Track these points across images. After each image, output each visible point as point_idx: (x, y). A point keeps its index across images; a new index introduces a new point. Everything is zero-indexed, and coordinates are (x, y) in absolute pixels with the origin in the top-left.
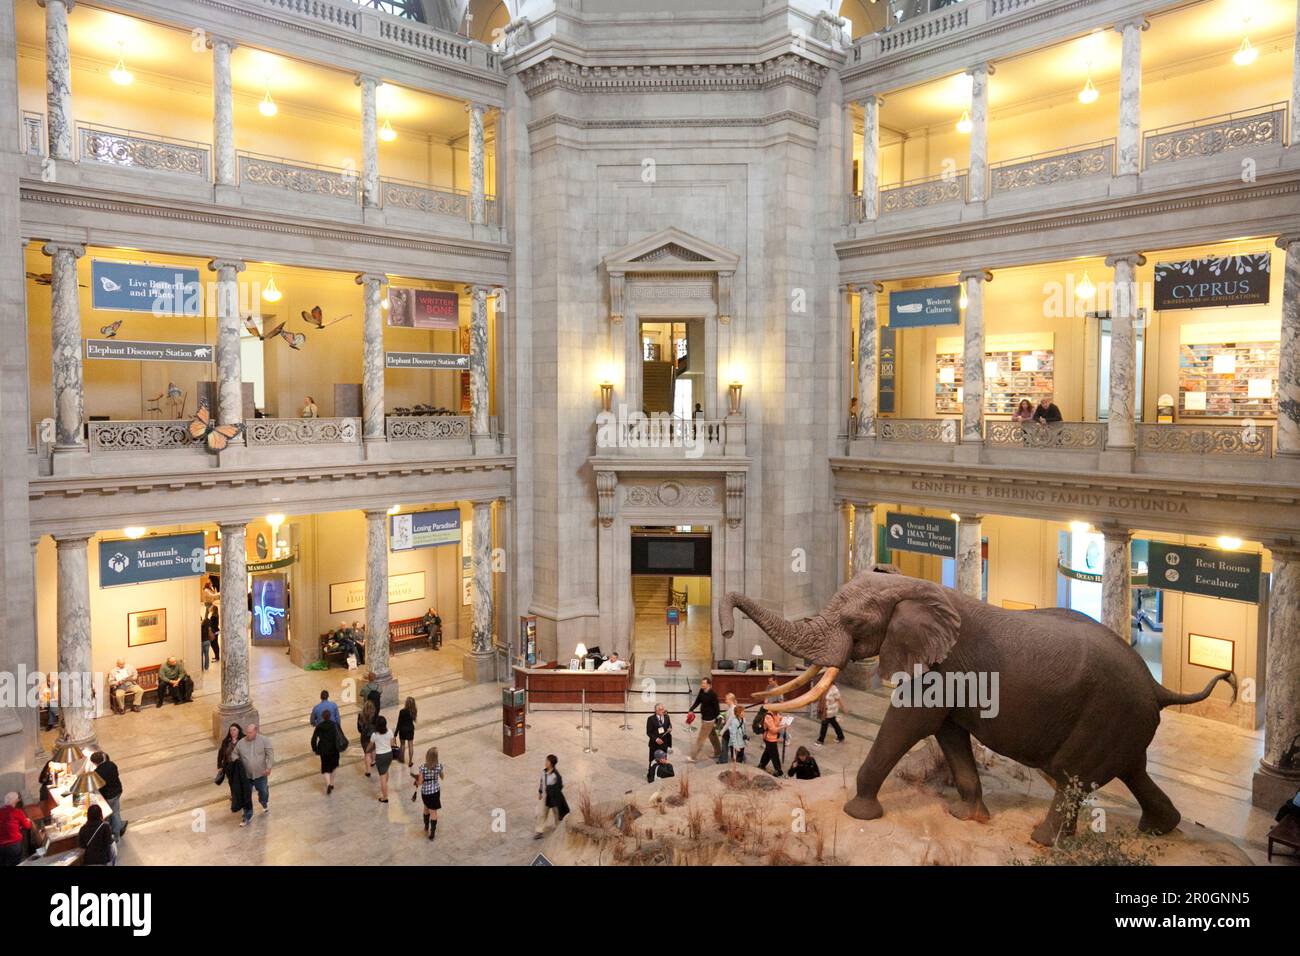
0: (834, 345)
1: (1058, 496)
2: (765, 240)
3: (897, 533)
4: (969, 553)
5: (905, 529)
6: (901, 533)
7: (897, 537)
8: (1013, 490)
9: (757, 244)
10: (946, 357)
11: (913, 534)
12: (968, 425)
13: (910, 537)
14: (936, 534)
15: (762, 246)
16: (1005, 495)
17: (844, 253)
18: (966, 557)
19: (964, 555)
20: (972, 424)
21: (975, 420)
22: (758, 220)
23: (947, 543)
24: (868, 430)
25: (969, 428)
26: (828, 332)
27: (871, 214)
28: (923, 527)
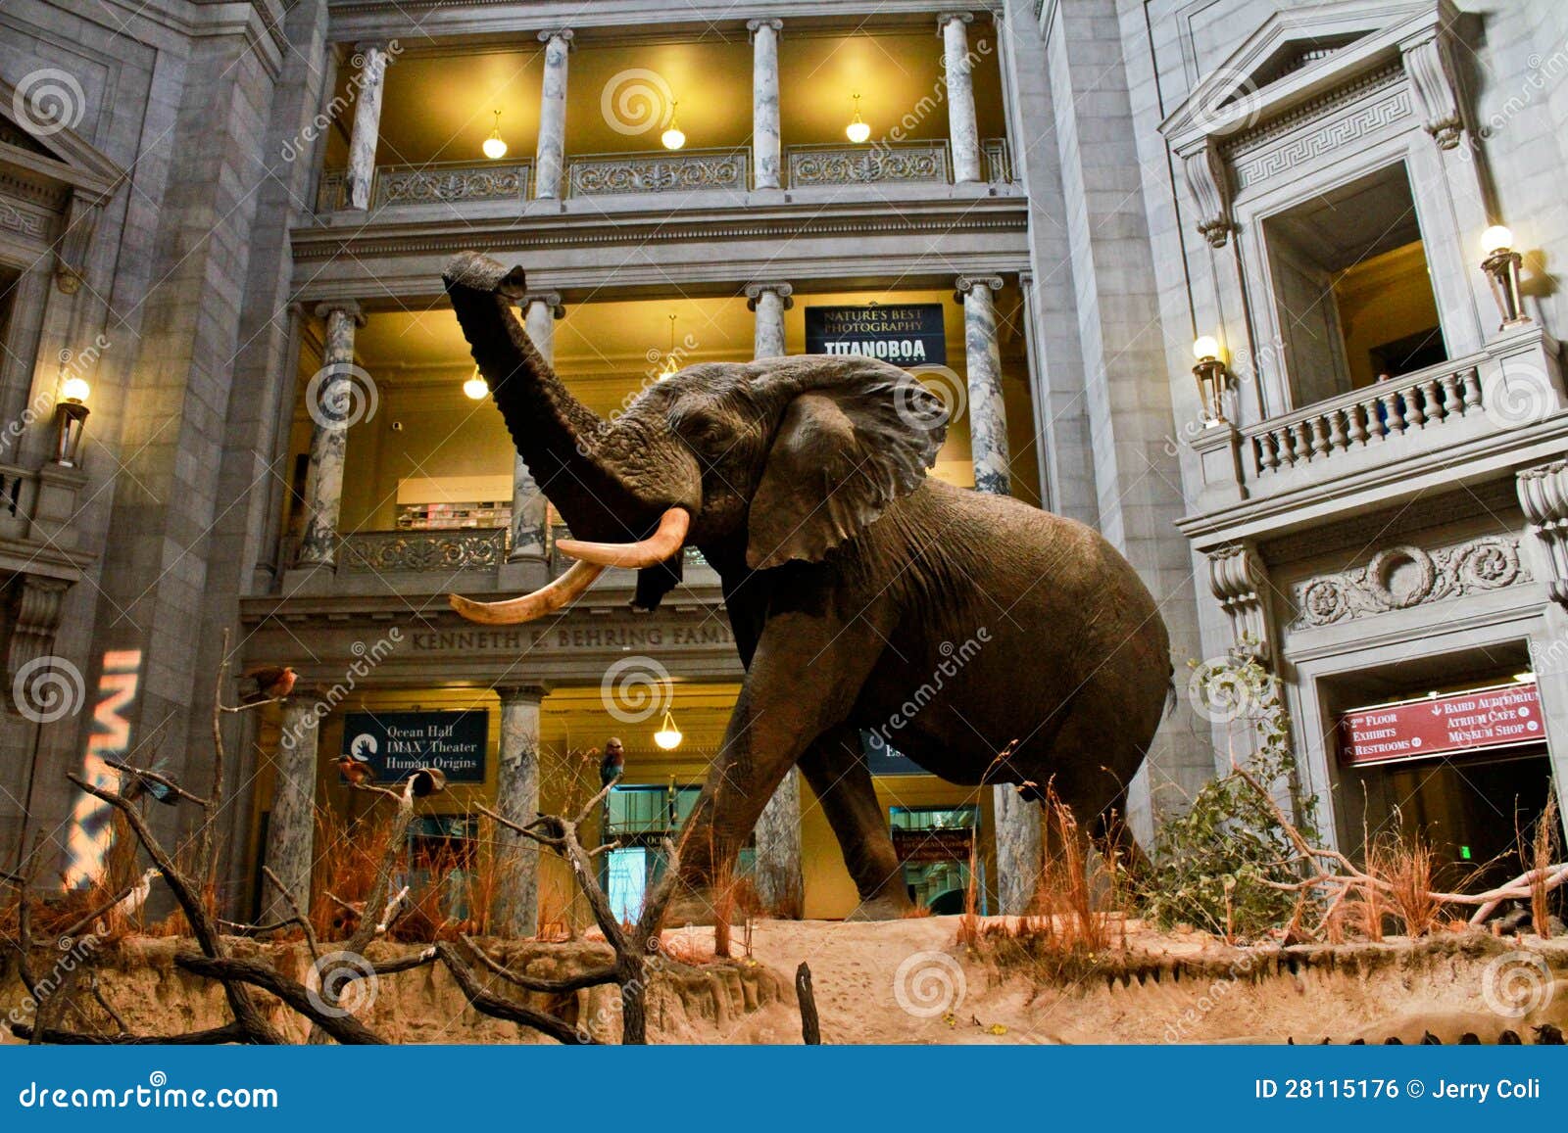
0: (269, 399)
1: (685, 635)
2: (171, 177)
3: (365, 750)
4: (524, 756)
5: (382, 741)
6: (374, 748)
7: (365, 759)
8: (607, 632)
9: (153, 178)
10: (415, 510)
11: (399, 747)
12: (525, 530)
13: (391, 755)
14: (446, 741)
15: (163, 187)
16: (594, 641)
17: (305, 251)
18: (518, 762)
19: (513, 760)
20: (533, 529)
21: (537, 523)
22: (160, 141)
23: (466, 756)
24: (322, 551)
25: (528, 534)
26: (264, 369)
27: (360, 200)
28: (420, 733)
